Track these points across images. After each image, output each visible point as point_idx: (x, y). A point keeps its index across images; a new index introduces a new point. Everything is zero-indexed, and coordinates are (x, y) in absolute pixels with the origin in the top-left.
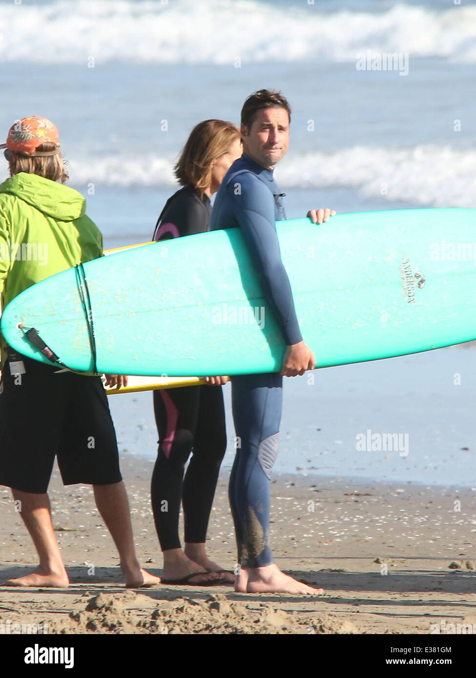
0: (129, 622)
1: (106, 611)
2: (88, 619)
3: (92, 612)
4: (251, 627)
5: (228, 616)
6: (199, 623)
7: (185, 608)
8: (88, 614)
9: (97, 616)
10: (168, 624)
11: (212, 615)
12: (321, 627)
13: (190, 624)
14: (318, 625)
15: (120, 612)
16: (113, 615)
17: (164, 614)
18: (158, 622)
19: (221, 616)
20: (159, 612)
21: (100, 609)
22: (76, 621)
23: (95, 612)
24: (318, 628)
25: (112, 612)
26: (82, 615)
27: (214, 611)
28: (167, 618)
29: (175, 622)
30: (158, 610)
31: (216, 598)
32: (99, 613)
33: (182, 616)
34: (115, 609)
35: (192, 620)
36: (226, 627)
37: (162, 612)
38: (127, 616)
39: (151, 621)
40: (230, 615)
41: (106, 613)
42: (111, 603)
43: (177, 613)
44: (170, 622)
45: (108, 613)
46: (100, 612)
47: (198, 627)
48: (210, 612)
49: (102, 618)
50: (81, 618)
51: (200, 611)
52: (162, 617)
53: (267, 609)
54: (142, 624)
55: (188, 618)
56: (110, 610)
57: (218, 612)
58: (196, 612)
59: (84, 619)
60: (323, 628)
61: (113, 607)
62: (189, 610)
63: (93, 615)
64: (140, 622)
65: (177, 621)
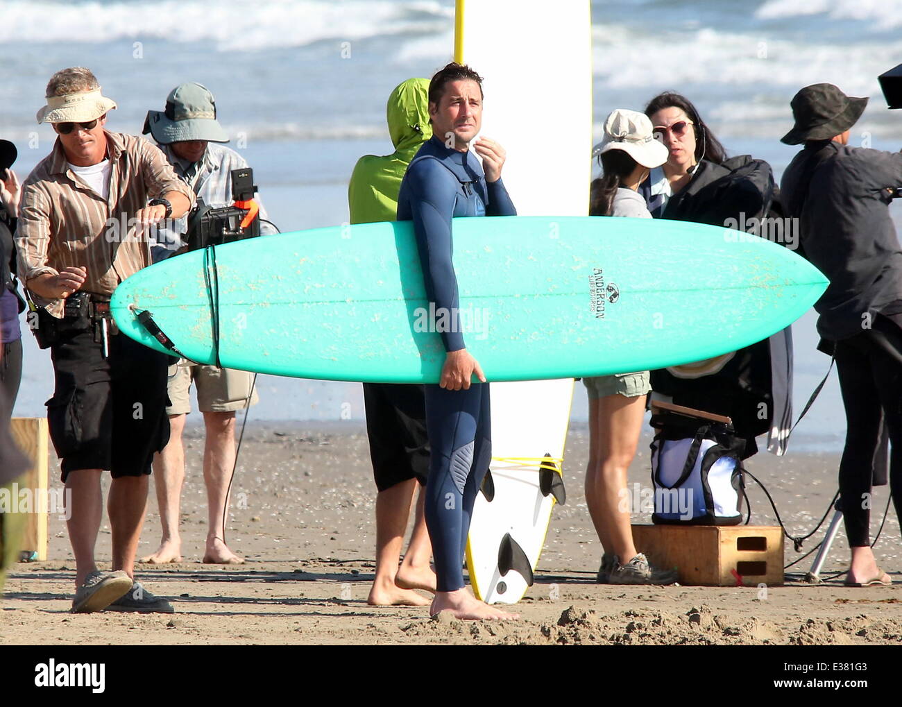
0: (603, 637)
1: (579, 624)
2: (559, 633)
3: (564, 626)
4: (727, 639)
5: (709, 629)
7: (662, 621)
8: (559, 628)
9: (569, 630)
10: (643, 637)
11: (692, 628)
13: (667, 637)
15: (594, 625)
16: (586, 629)
17: (640, 627)
18: (631, 635)
19: (702, 628)
20: (634, 625)
21: (572, 622)
22: (547, 635)
23: (567, 626)
25: (585, 626)
26: (552, 629)
27: (694, 624)
28: (643, 631)
29: (650, 635)
30: (633, 623)
31: (699, 610)
32: (570, 627)
33: (659, 629)
34: (588, 622)
35: (669, 633)
36: (699, 641)
37: (637, 625)
38: (602, 630)
39: (625, 635)
40: (711, 628)
41: (579, 627)
42: (584, 616)
43: (653, 625)
44: (645, 635)
45: (581, 628)
46: (573, 626)
47: (675, 640)
48: (690, 625)
49: (574, 632)
50: (551, 633)
51: (679, 624)
52: (637, 631)
53: (753, 621)
54: (615, 638)
55: (665, 632)
57: (699, 624)
58: (675, 625)
59: (554, 633)
61: (587, 620)
62: (666, 622)
63: (564, 630)
64: (613, 636)
65: (653, 635)
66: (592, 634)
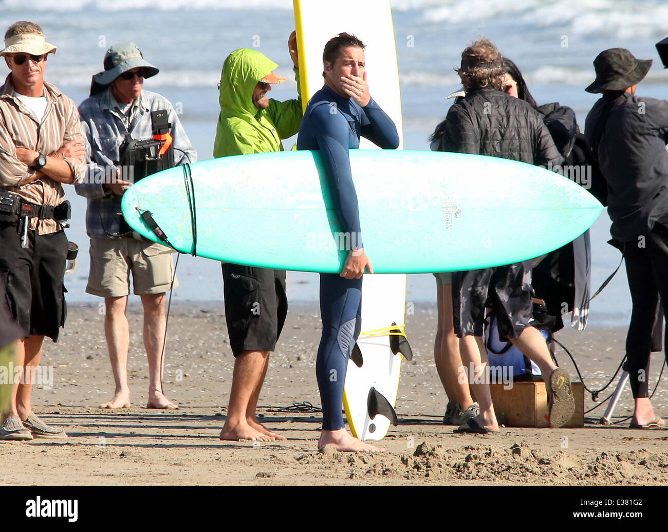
0: (447, 465)
1: (429, 456)
2: (415, 462)
3: (418, 456)
4: (540, 468)
5: (527, 460)
6: (503, 465)
7: (492, 453)
8: (414, 458)
9: (422, 460)
10: (478, 466)
11: (514, 458)
12: (595, 468)
13: (496, 465)
14: (593, 466)
15: (441, 457)
16: (435, 459)
17: (476, 457)
18: (469, 464)
19: (522, 459)
20: (472, 456)
21: (425, 454)
22: (404, 464)
23: (421, 457)
24: (593, 468)
25: (434, 457)
26: (409, 459)
27: (516, 455)
28: (478, 461)
29: (483, 464)
30: (471, 454)
31: (520, 445)
32: (423, 458)
33: (490, 459)
34: (436, 454)
35: (497, 462)
36: (520, 468)
37: (474, 456)
38: (447, 460)
39: (464, 464)
40: (529, 458)
41: (430, 458)
42: (434, 449)
43: (485, 457)
44: (479, 464)
45: (431, 458)
47: (502, 468)
48: (513, 456)
49: (426, 462)
50: (408, 462)
51: (505, 455)
52: (474, 460)
53: (561, 454)
54: (457, 466)
55: (494, 461)
56: (433, 455)
57: (520, 456)
58: (502, 456)
59: (411, 462)
60: (597, 468)
61: (436, 452)
62: (495, 454)
63: (419, 459)
64: (456, 464)
65: (485, 464)
66: (440, 463)
